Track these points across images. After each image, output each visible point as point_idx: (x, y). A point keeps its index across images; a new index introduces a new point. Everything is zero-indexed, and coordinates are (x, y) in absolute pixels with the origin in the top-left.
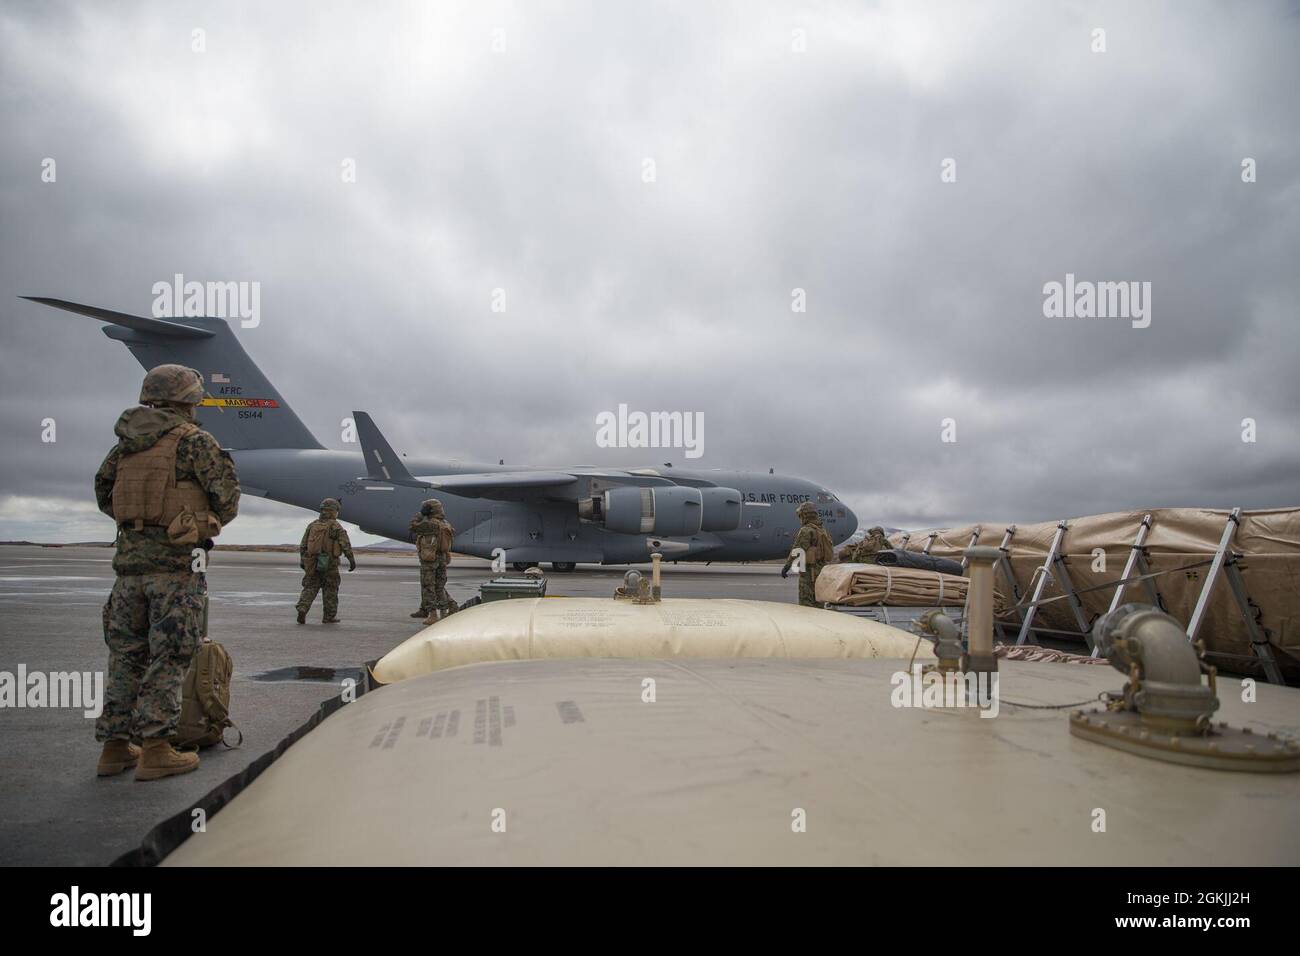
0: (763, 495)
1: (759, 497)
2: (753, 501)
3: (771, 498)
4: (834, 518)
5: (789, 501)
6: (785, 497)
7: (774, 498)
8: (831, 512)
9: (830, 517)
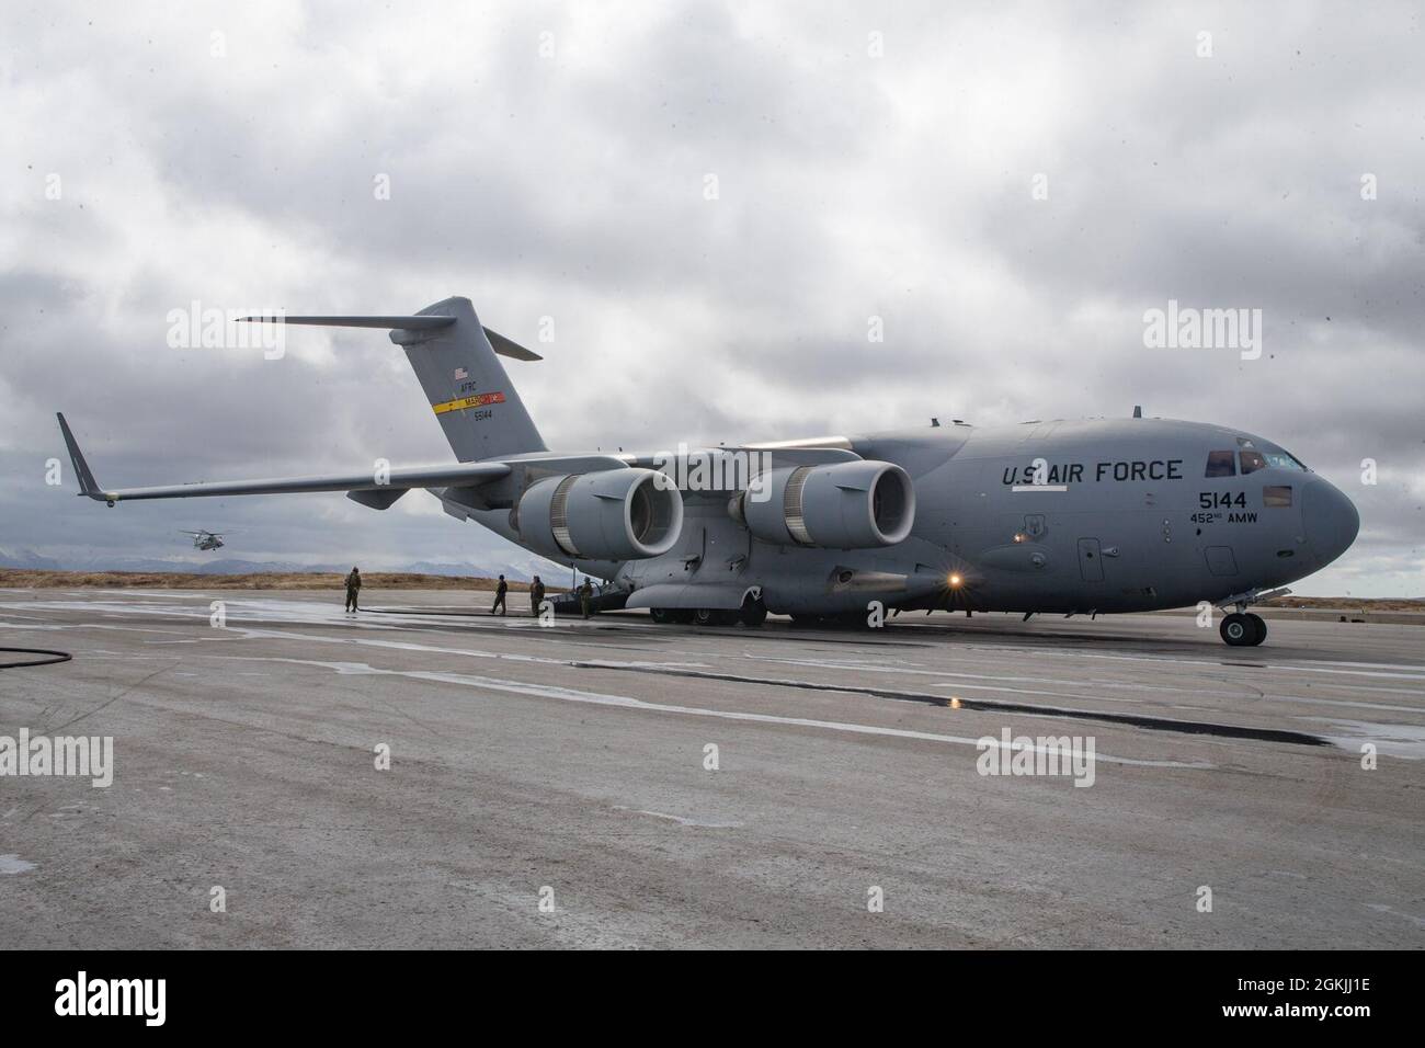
0: (1055, 469)
3: (1072, 474)
4: (1249, 509)
5: (1116, 476)
6: (1110, 470)
7: (1078, 474)
8: (1242, 495)
9: (1236, 509)
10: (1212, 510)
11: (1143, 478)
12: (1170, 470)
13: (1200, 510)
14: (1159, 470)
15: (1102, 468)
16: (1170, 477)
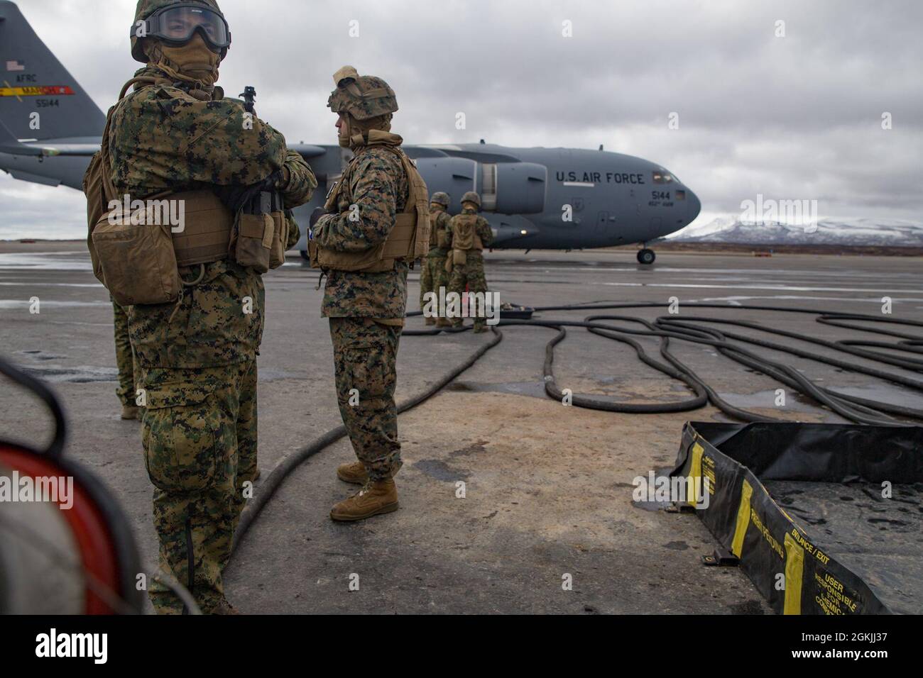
0: (585, 174)
1: (580, 175)
2: (574, 181)
3: (595, 177)
4: (671, 201)
5: (616, 181)
6: (612, 177)
7: (598, 178)
8: (668, 194)
9: (666, 200)
10: (657, 200)
11: (628, 182)
12: (639, 179)
13: (652, 200)
14: (635, 179)
15: (610, 176)
16: (640, 183)
